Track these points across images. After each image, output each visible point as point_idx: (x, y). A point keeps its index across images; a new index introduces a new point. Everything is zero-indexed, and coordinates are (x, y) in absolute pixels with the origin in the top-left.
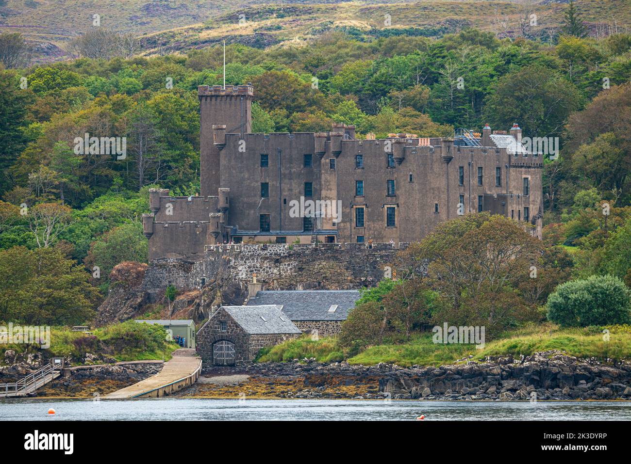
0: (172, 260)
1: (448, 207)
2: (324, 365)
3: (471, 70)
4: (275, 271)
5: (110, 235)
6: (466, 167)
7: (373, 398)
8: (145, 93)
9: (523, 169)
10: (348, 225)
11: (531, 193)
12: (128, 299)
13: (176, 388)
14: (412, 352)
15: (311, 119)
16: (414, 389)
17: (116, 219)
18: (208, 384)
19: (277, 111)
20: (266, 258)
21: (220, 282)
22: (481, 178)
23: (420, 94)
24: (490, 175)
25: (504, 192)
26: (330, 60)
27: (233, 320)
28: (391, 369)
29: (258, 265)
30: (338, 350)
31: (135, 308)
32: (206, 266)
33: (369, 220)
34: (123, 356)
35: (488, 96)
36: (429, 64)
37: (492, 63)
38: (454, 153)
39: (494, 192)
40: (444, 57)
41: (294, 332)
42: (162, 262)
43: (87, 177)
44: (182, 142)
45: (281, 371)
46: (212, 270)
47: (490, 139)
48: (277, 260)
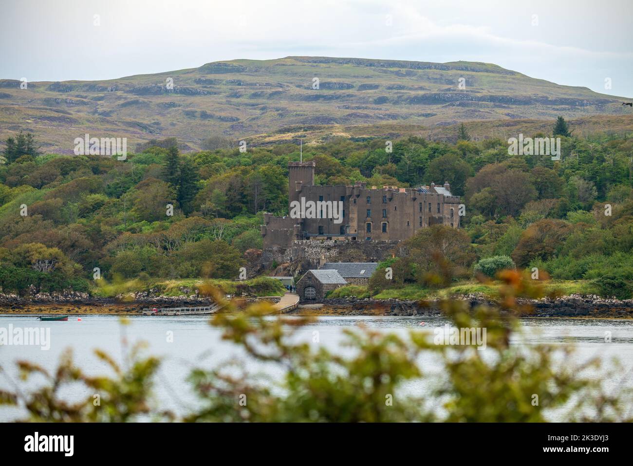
0: (275, 248)
1: (414, 223)
2: (360, 300)
3: (417, 156)
4: (328, 254)
5: (242, 236)
6: (423, 203)
7: (388, 315)
8: (254, 166)
9: (450, 204)
10: (363, 231)
11: (454, 216)
12: (253, 267)
13: (288, 310)
14: (405, 293)
15: (338, 179)
16: (409, 311)
17: (245, 228)
18: (303, 308)
19: (322, 175)
20: (323, 248)
21: (300, 259)
22: (430, 208)
23: (391, 168)
24: (434, 207)
25: (441, 216)
26: (344, 151)
27: (314, 277)
28: (395, 301)
29: (319, 251)
30: (368, 292)
31: (257, 272)
32: (293, 251)
33: (373, 229)
34: (260, 294)
35: (426, 169)
36: (395, 153)
37: (426, 153)
38: (417, 196)
39: (436, 216)
40: (402, 149)
41: (344, 283)
42: (270, 249)
43: (229, 207)
44: (276, 190)
45: (339, 302)
46: (296, 253)
47: (434, 189)
48: (329, 249)
